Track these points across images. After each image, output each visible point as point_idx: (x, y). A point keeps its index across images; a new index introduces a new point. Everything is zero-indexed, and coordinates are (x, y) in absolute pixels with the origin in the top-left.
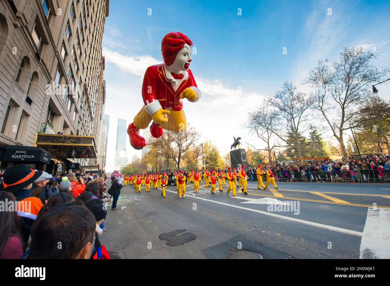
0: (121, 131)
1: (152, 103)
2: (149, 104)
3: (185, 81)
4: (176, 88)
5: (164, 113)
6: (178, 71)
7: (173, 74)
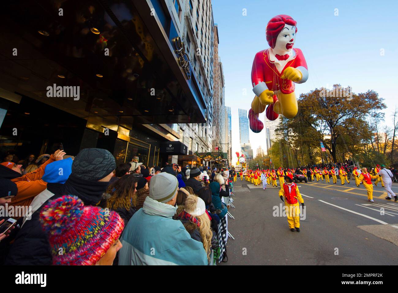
0: (243, 122)
1: (258, 85)
2: (255, 86)
3: (292, 61)
4: (280, 70)
5: (268, 94)
6: (283, 52)
7: (277, 56)
